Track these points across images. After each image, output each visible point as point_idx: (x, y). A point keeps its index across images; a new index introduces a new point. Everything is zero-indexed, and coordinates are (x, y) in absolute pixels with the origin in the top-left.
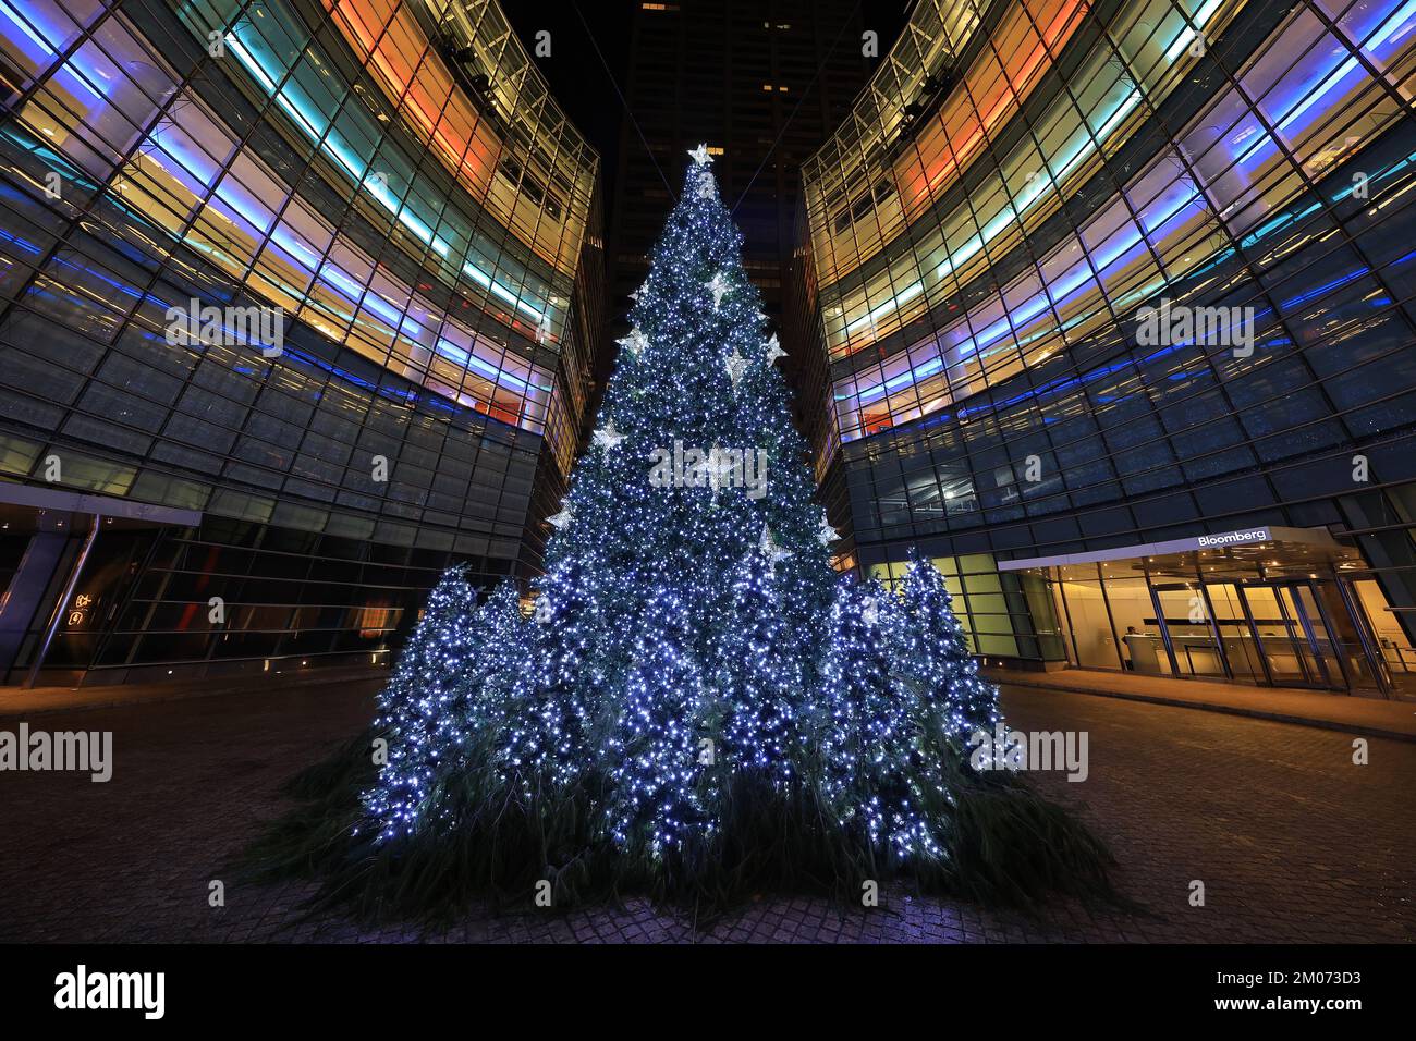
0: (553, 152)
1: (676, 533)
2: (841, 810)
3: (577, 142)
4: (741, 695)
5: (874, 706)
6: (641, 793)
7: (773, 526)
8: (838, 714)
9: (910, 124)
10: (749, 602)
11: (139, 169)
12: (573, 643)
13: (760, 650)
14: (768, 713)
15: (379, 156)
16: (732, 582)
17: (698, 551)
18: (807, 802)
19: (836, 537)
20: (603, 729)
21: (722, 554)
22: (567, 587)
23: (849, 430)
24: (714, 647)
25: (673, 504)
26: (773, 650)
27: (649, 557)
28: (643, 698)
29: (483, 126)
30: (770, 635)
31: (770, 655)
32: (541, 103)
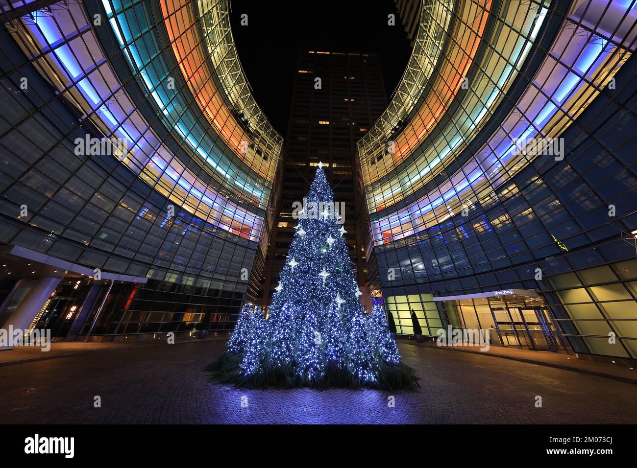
0: (267, 139)
1: (313, 295)
2: (353, 370)
3: (275, 135)
4: (330, 341)
5: (362, 344)
6: (306, 364)
7: (341, 292)
8: (353, 346)
9: (394, 134)
10: (332, 316)
11: (148, 170)
12: (288, 327)
13: (335, 330)
14: (336, 346)
15: (212, 151)
16: (328, 310)
17: (319, 300)
18: (345, 369)
19: (361, 294)
20: (296, 350)
21: (326, 301)
22: (286, 312)
23: (377, 241)
24: (323, 329)
25: (312, 286)
26: (338, 329)
27: (306, 302)
28: (306, 341)
29: (245, 135)
30: (337, 325)
31: (337, 331)
32: (264, 124)
